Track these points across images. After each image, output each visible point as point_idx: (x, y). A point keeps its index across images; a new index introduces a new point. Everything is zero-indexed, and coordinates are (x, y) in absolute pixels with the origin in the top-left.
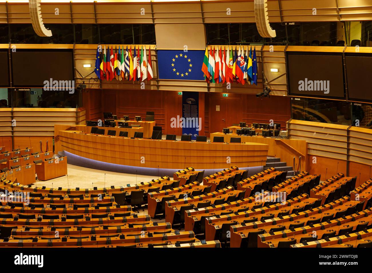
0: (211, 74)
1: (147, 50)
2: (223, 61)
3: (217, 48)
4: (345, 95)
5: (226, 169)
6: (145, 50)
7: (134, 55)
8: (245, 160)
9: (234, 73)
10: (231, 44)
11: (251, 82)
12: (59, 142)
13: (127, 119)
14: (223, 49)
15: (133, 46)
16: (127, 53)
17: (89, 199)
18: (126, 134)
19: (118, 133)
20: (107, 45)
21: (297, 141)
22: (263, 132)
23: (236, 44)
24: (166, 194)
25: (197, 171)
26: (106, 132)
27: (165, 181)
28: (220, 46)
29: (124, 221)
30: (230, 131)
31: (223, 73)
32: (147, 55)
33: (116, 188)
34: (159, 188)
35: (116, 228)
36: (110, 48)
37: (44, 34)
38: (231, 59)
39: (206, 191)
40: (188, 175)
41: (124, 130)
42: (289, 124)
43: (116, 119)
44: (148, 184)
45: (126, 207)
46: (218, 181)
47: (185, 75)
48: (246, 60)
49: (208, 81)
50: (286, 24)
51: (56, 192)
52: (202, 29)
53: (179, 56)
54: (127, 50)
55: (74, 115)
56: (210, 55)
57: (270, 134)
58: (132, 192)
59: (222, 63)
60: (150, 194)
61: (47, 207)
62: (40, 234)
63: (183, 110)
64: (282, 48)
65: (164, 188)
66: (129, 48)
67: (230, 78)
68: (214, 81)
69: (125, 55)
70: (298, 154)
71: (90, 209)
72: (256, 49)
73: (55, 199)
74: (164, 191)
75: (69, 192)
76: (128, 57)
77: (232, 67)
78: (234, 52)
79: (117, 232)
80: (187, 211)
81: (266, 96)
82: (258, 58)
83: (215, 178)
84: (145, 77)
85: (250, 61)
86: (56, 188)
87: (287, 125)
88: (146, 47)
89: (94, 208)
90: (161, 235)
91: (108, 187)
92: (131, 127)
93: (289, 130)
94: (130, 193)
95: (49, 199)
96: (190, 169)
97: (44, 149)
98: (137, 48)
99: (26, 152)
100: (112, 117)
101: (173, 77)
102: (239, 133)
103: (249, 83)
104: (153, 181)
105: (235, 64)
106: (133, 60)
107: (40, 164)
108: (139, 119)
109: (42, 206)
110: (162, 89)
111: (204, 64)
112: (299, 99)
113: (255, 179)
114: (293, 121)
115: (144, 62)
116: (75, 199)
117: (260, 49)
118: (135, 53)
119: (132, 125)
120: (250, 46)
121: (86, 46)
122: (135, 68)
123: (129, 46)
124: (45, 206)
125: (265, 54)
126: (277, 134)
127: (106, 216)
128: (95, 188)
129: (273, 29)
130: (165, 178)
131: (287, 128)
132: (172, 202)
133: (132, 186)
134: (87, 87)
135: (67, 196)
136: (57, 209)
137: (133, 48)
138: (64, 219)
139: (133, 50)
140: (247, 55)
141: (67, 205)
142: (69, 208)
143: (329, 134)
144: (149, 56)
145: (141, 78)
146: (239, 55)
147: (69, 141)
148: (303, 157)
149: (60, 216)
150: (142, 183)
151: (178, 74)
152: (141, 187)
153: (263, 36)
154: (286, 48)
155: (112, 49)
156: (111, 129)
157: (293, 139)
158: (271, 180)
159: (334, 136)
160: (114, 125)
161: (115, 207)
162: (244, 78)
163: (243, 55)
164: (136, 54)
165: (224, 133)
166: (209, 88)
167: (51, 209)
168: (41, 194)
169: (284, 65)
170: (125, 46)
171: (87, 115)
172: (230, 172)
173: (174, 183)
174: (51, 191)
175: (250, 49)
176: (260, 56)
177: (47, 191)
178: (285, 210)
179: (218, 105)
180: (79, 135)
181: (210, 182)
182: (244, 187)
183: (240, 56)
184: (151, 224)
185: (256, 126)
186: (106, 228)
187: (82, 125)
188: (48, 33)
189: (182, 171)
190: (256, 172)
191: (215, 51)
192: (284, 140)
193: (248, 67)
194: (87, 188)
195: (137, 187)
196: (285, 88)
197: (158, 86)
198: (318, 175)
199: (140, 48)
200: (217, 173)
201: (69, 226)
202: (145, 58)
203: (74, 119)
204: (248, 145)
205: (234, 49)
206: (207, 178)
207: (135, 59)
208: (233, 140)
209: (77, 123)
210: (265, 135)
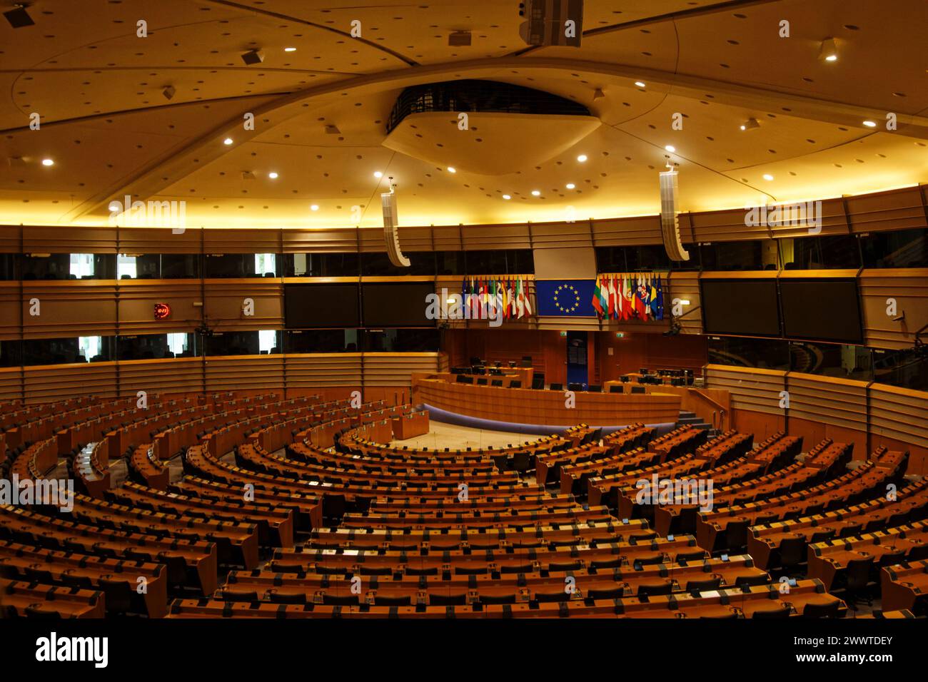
0: (605, 308)
1: (523, 281)
2: (619, 293)
3: (611, 276)
4: (781, 332)
5: (630, 426)
6: (521, 281)
7: (508, 288)
8: (651, 414)
9: (633, 306)
10: (629, 272)
11: (655, 317)
12: (417, 393)
13: (498, 365)
14: (619, 278)
15: (506, 277)
16: (499, 284)
17: (463, 462)
18: (499, 383)
19: (490, 381)
20: (475, 276)
21: (717, 391)
22: (672, 380)
23: (635, 272)
24: (559, 456)
25: (593, 428)
26: (475, 381)
27: (554, 441)
28: (614, 274)
29: (511, 491)
30: (630, 379)
31: (619, 306)
32: (524, 287)
33: (494, 449)
34: (548, 450)
35: (503, 500)
36: (479, 279)
37: (401, 264)
38: (630, 289)
39: (609, 454)
40: (582, 433)
41: (497, 378)
42: (706, 370)
43: (486, 366)
44: (534, 444)
45: (511, 473)
46: (621, 441)
47: (570, 310)
48: (649, 290)
49: (601, 318)
50: (700, 244)
51: (420, 453)
52: (591, 254)
53: (563, 287)
54: (499, 281)
55: (435, 360)
56: (602, 286)
57: (681, 383)
58: (515, 455)
59: (618, 295)
60: (538, 456)
61: (412, 472)
62: (407, 506)
63: (568, 354)
64: (694, 275)
65: (555, 449)
66: (502, 279)
67: (628, 314)
68: (607, 317)
69: (497, 287)
70: (718, 408)
71: (465, 475)
72: (661, 277)
73: (420, 462)
74: (555, 454)
75: (436, 453)
76: (500, 289)
77: (630, 300)
78: (633, 281)
79: (505, 506)
80: (590, 480)
81: (675, 335)
82: (663, 288)
83: (617, 437)
84: (521, 314)
85: (654, 291)
86: (420, 448)
87: (703, 371)
88: (522, 277)
89: (470, 475)
90: (565, 511)
91: (485, 448)
92: (505, 375)
93: (706, 377)
94: (512, 456)
95: (413, 462)
96: (584, 425)
97: (400, 402)
98: (511, 279)
99: (379, 405)
100: (481, 363)
101: (556, 313)
102: (641, 381)
103: (653, 319)
104: (540, 440)
105: (634, 295)
106: (507, 294)
107: (398, 419)
108: (514, 365)
109: (405, 471)
110: (541, 328)
111: (595, 297)
112: (718, 338)
113: (670, 439)
114: (710, 366)
115: (520, 295)
116: (445, 462)
117: (666, 277)
118: (509, 284)
119: (505, 372)
120: (653, 274)
121: (450, 278)
122: (509, 303)
123: (502, 277)
124: (408, 471)
125: (673, 283)
126: (690, 382)
127: (487, 484)
128: (469, 449)
129: (686, 250)
130: (554, 436)
131: (703, 374)
132: (569, 467)
133: (514, 446)
134: (451, 327)
135: (434, 458)
136: (425, 475)
137: (507, 279)
138: (434, 488)
139: (506, 281)
140: (649, 284)
141: (436, 471)
142: (440, 474)
143: (760, 382)
144: (527, 288)
145: (517, 315)
146: (639, 284)
147: (431, 392)
148: (725, 411)
149: (429, 483)
150: (527, 443)
151: (562, 309)
152: (526, 448)
153: (673, 258)
154: (700, 274)
155: (481, 281)
156: (482, 377)
157: (711, 389)
158: (690, 440)
159: (766, 385)
160: (483, 372)
161: (497, 473)
162: (646, 313)
163: (644, 285)
164: (511, 285)
165: (622, 381)
166: (601, 326)
167: (416, 475)
168: (402, 456)
169: (698, 296)
170: (496, 277)
171: (450, 360)
172: (635, 430)
173: (566, 443)
174: (415, 452)
175: (653, 277)
176: (666, 285)
177: (409, 452)
178: (721, 480)
179: (610, 347)
180: (443, 384)
181: (611, 442)
182: (657, 448)
183: (641, 286)
184: (547, 496)
185: (662, 373)
186: (490, 500)
187: (445, 372)
188: (406, 262)
189: (574, 428)
190: (669, 430)
191: (608, 280)
192: (700, 390)
193: (652, 299)
194: (458, 449)
195: (521, 448)
196: (699, 325)
197: (538, 325)
198: (751, 434)
199: (515, 279)
200: (619, 431)
201: (442, 497)
202: (521, 291)
203: (434, 366)
204: (654, 397)
205: (633, 278)
206: (608, 437)
207: (509, 291)
208: (635, 390)
209: (439, 370)
210: (675, 383)
